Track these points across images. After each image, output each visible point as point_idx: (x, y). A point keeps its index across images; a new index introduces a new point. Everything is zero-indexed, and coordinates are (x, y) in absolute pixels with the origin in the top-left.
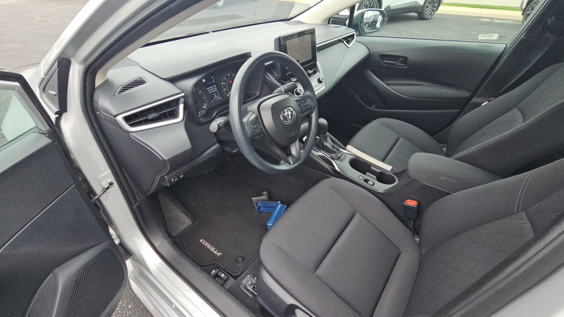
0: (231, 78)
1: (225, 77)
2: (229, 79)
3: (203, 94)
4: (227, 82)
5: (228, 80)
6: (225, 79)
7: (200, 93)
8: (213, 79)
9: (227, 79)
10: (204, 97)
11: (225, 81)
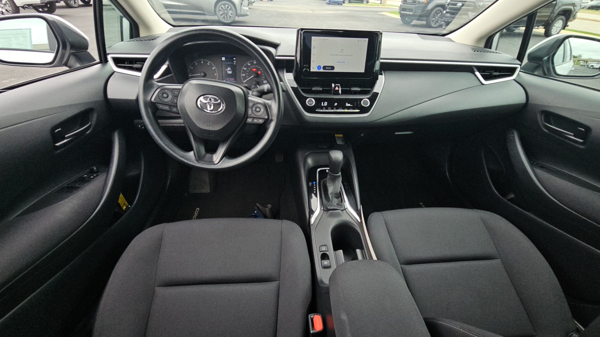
0: (257, 66)
1: (249, 63)
2: (254, 66)
3: (217, 71)
4: (249, 69)
5: (251, 67)
6: (249, 64)
7: (213, 68)
8: (235, 60)
9: (251, 65)
10: (216, 74)
11: (247, 67)
